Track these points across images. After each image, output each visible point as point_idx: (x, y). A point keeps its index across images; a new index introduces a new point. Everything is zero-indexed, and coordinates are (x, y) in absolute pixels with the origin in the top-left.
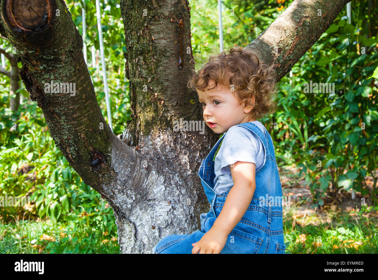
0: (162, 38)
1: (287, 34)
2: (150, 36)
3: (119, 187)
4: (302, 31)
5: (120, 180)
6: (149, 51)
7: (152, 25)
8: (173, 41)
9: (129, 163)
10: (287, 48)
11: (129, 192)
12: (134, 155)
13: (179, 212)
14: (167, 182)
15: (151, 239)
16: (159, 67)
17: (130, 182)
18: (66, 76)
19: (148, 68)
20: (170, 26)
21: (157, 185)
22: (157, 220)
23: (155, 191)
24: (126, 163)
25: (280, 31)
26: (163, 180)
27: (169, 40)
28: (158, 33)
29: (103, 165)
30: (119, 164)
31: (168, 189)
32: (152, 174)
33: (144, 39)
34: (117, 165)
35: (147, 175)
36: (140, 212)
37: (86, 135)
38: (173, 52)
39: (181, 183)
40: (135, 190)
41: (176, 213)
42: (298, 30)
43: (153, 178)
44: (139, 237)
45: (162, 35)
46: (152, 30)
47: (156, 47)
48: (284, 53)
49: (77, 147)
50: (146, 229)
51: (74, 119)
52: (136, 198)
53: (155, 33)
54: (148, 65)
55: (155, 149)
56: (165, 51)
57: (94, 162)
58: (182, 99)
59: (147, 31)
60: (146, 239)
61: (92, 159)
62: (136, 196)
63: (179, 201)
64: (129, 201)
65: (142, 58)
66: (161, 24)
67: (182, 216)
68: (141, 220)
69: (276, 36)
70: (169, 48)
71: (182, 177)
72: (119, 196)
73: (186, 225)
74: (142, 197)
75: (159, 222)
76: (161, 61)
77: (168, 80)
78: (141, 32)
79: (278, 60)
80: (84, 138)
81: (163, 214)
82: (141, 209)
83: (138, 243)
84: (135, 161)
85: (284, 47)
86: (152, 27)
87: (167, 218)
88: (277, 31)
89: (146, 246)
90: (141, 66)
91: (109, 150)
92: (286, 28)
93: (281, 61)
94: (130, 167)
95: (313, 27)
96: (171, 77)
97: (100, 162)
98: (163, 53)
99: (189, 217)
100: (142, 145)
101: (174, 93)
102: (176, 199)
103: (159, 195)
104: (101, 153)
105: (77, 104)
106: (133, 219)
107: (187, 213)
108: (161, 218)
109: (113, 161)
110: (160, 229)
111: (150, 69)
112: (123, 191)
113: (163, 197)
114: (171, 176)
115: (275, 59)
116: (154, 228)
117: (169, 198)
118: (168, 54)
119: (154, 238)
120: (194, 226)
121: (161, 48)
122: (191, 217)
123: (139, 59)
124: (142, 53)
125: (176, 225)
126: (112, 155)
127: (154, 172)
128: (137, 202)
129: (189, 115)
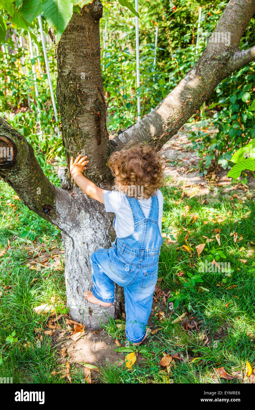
0: (86, 126)
1: (175, 112)
2: (78, 125)
3: (62, 221)
4: (186, 108)
5: (62, 217)
6: (77, 135)
7: (78, 117)
8: (94, 127)
9: (67, 206)
10: (175, 122)
11: (68, 223)
12: (70, 200)
13: (100, 235)
14: (92, 217)
15: (82, 249)
16: (84, 145)
17: (69, 217)
18: (25, 175)
19: (77, 145)
20: (91, 117)
21: (85, 219)
22: (85, 239)
23: (84, 222)
24: (66, 207)
25: (170, 109)
26: (89, 217)
27: (91, 127)
28: (83, 122)
29: (51, 211)
30: (61, 209)
31: (92, 221)
32: (82, 212)
33: (73, 126)
34: (60, 209)
35: (79, 212)
36: (76, 233)
37: (40, 199)
38: (93, 134)
39: (100, 217)
40: (72, 221)
41: (97, 235)
42: (183, 108)
43: (83, 215)
44: (75, 246)
45: (85, 124)
46: (79, 120)
47: (82, 132)
48: (172, 126)
49: (35, 205)
50: (80, 243)
51: (32, 193)
52: (73, 226)
53: (81, 122)
54: (77, 143)
55: (84, 197)
56: (88, 134)
57: (46, 211)
58: (100, 164)
59: (75, 121)
60: (80, 249)
61: (44, 209)
62: (72, 224)
63: (99, 228)
64: (68, 227)
65: (72, 138)
66: (85, 116)
67: (101, 237)
68: (76, 237)
69: (167, 113)
70: (90, 132)
71: (101, 213)
72: (62, 225)
73: (104, 242)
74: (76, 225)
75: (87, 240)
76: (85, 141)
77: (90, 153)
78: (72, 121)
79: (167, 131)
80: (38, 201)
81: (89, 235)
82: (76, 231)
83: (75, 251)
84: (71, 205)
85: (172, 121)
86: (79, 118)
87: (92, 238)
88: (168, 109)
89: (80, 253)
90: (72, 143)
91: (54, 202)
92: (174, 107)
93: (169, 131)
94: (68, 209)
95: (194, 104)
96: (92, 151)
97: (49, 210)
98: (87, 136)
99: (105, 236)
100: (75, 192)
101: (95, 161)
102: (97, 227)
103: (86, 224)
104: (49, 206)
105: (33, 186)
106: (71, 235)
107: (104, 234)
108: (88, 238)
109: (57, 208)
110: (87, 244)
111: (78, 146)
112: (64, 222)
113: (89, 226)
114: (94, 213)
115: (165, 130)
116: (84, 243)
117: (93, 226)
118: (90, 136)
119: (85, 249)
120: (109, 241)
121: (85, 132)
122: (107, 236)
123: (71, 139)
124: (73, 135)
125: (97, 242)
126: (57, 205)
127: (83, 211)
128: (73, 227)
129: (105, 173)
